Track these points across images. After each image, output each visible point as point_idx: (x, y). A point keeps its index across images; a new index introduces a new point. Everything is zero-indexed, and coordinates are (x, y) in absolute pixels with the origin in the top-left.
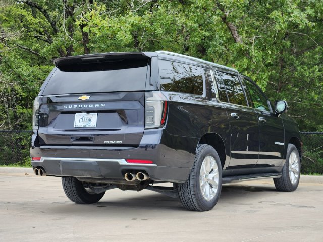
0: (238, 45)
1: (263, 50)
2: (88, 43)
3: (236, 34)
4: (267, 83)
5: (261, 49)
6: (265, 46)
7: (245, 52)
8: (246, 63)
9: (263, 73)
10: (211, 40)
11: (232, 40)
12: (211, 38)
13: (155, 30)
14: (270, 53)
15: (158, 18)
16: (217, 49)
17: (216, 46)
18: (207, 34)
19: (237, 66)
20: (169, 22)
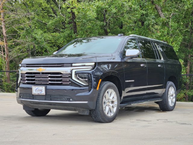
0: (161, 19)
1: (178, 22)
2: (75, 19)
3: (161, 12)
4: (180, 43)
5: (177, 22)
6: (179, 19)
7: (167, 23)
8: (166, 31)
9: (178, 37)
10: (147, 17)
11: (158, 16)
12: (147, 15)
13: (112, 10)
14: (182, 24)
15: (114, 2)
16: (150, 22)
17: (149, 20)
18: (144, 12)
19: (161, 32)
20: (120, 5)
